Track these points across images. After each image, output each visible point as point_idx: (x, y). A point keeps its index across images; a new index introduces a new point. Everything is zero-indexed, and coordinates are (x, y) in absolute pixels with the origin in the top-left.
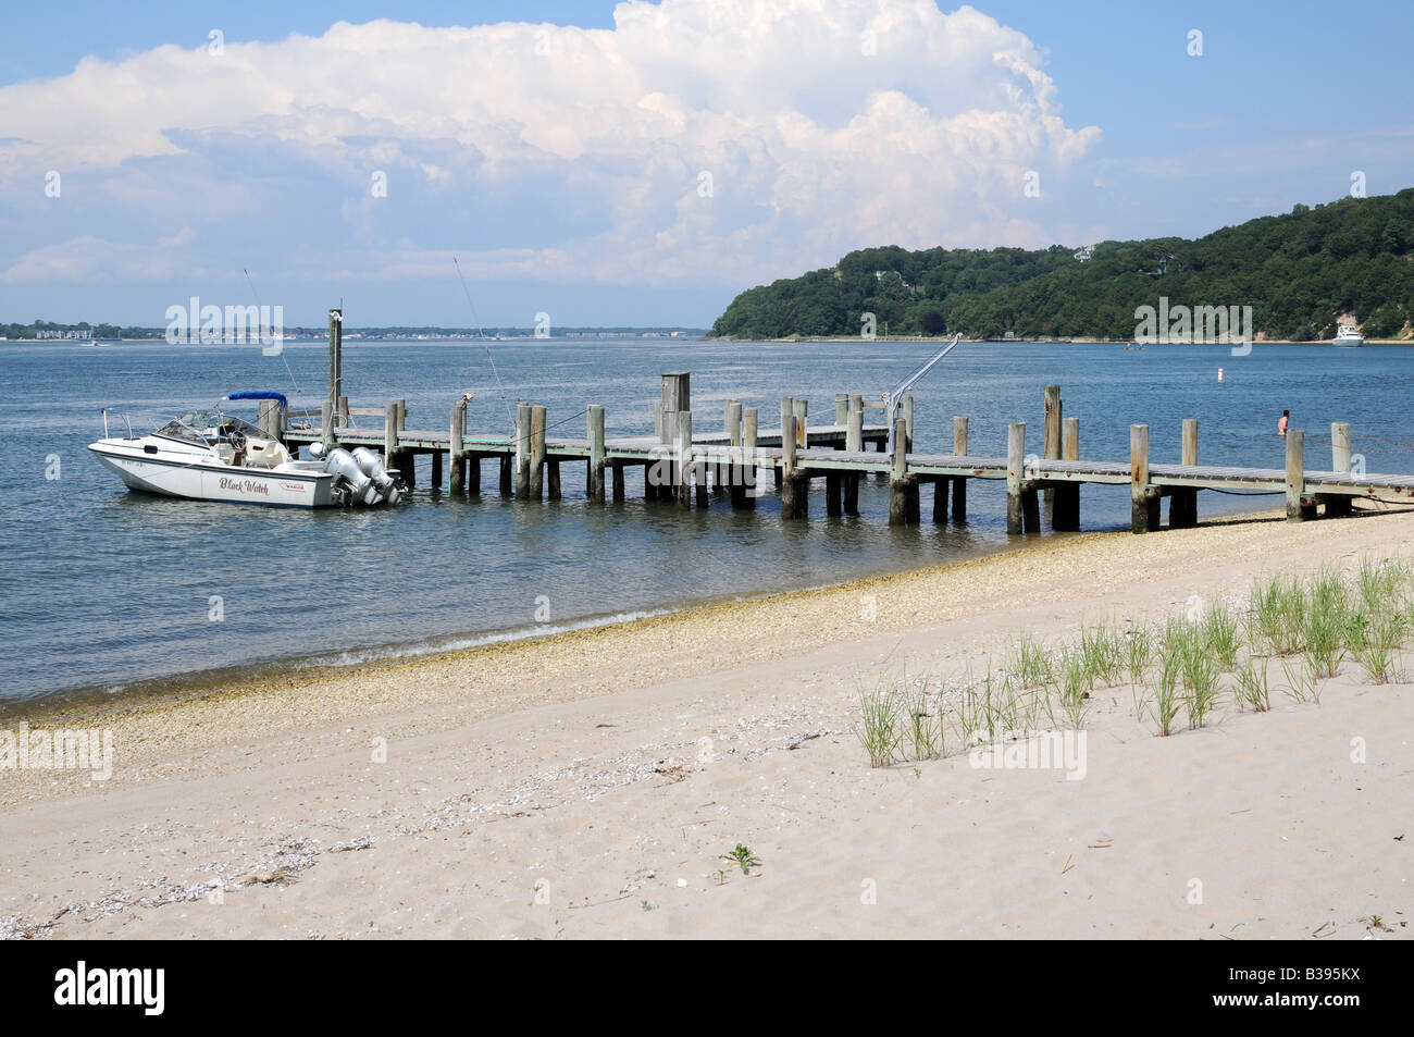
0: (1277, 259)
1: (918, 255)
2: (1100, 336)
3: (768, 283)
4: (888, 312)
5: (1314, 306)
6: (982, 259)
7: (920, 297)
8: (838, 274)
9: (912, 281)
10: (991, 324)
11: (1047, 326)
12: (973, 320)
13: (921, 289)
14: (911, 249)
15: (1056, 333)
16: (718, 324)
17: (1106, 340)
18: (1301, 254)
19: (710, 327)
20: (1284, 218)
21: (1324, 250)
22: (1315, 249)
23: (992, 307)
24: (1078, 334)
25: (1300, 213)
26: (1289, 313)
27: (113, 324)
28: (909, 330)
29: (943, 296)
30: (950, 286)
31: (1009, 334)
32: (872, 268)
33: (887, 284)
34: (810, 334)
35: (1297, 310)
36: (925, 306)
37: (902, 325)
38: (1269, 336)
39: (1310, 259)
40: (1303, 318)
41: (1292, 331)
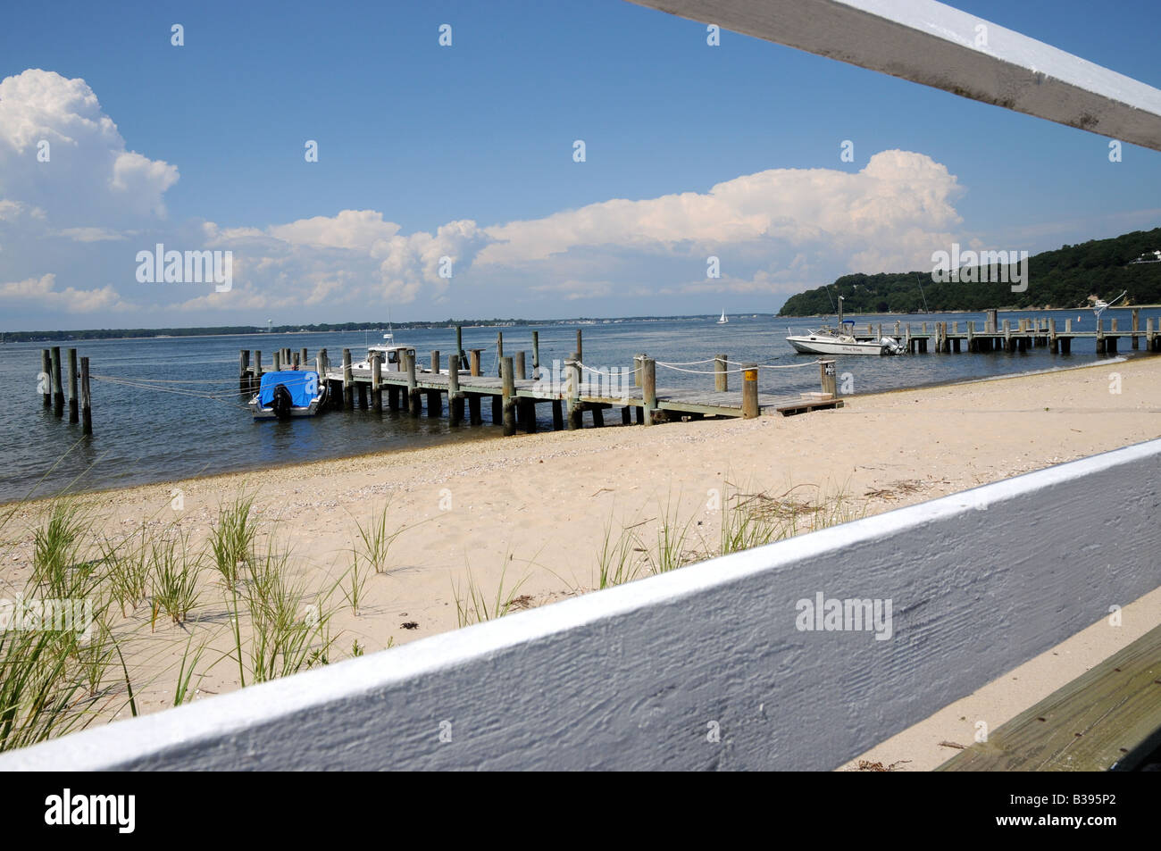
0: (1055, 271)
1: (873, 277)
2: (966, 310)
3: (803, 292)
4: (860, 303)
5: (1075, 292)
6: (903, 278)
7: (875, 296)
8: (836, 287)
9: (871, 289)
10: (911, 306)
11: (939, 306)
12: (903, 304)
13: (875, 292)
14: (869, 275)
15: (944, 309)
16: (781, 311)
17: (969, 311)
18: (1068, 268)
19: (778, 312)
20: (1058, 252)
21: (1080, 265)
22: (1075, 265)
23: (912, 299)
24: (955, 309)
25: (1066, 248)
26: (1062, 295)
27: (524, 319)
28: (871, 310)
29: (886, 295)
30: (889, 289)
31: (920, 310)
32: (852, 284)
33: (859, 291)
34: (825, 313)
35: (1066, 294)
36: (878, 300)
37: (867, 308)
38: (1052, 307)
39: (1073, 270)
40: (1070, 298)
41: (1063, 305)
